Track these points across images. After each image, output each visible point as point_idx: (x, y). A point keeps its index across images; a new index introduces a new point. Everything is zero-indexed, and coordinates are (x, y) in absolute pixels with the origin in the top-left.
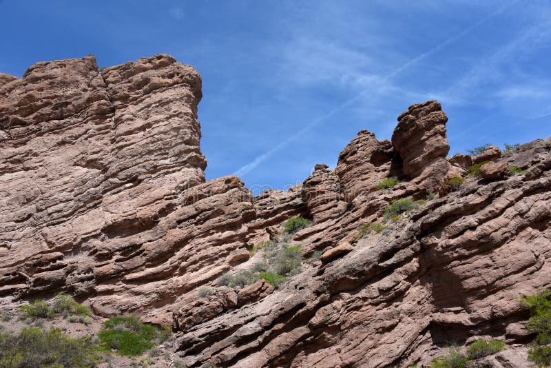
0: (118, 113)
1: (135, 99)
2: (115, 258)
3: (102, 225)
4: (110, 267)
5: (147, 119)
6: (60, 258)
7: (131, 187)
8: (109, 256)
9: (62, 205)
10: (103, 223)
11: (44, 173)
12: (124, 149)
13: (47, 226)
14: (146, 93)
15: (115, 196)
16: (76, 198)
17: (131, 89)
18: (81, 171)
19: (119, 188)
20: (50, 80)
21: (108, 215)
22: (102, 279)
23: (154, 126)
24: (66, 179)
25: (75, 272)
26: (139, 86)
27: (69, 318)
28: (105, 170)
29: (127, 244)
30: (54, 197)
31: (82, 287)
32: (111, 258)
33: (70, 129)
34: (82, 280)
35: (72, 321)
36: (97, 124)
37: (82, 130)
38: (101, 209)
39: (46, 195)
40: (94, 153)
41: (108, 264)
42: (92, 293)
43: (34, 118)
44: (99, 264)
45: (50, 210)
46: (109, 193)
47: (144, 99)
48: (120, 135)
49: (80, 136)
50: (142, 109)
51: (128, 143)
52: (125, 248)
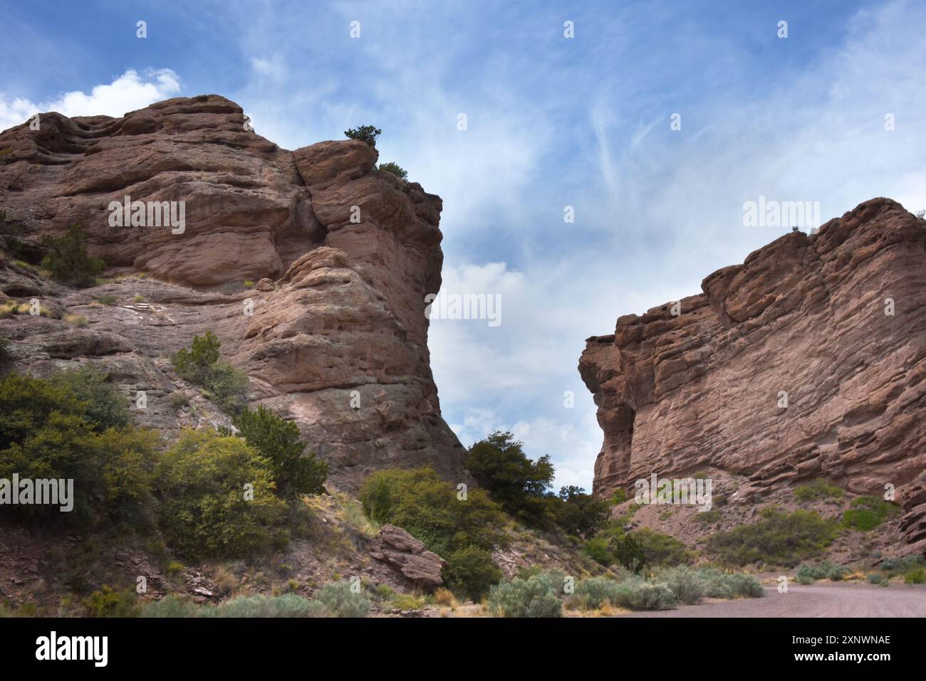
0: (833, 299)
1: (844, 278)
2: (856, 445)
3: (843, 413)
4: (853, 453)
5: (860, 297)
6: (815, 448)
7: (862, 371)
8: (851, 443)
9: (808, 396)
10: (844, 410)
11: (786, 370)
12: (846, 336)
13: (801, 417)
14: (854, 268)
15: (850, 382)
16: (818, 388)
17: (837, 268)
18: (815, 363)
19: (852, 374)
20: (766, 273)
21: (847, 402)
22: (849, 463)
23: (868, 305)
24: (805, 372)
25: (827, 460)
26: (845, 260)
27: (827, 500)
28: (835, 358)
29: (862, 433)
30: (799, 390)
31: (835, 472)
32: (852, 445)
33: (795, 323)
34: (834, 466)
35: (827, 503)
36: (816, 313)
37: (805, 323)
38: (840, 396)
39: (793, 389)
40: (821, 343)
41: (850, 450)
42: (844, 475)
43: (764, 319)
44: (843, 451)
45: (799, 403)
46: (844, 380)
47: (853, 275)
48: (839, 322)
49: (805, 329)
50: (853, 287)
51: (848, 328)
52: (861, 436)
